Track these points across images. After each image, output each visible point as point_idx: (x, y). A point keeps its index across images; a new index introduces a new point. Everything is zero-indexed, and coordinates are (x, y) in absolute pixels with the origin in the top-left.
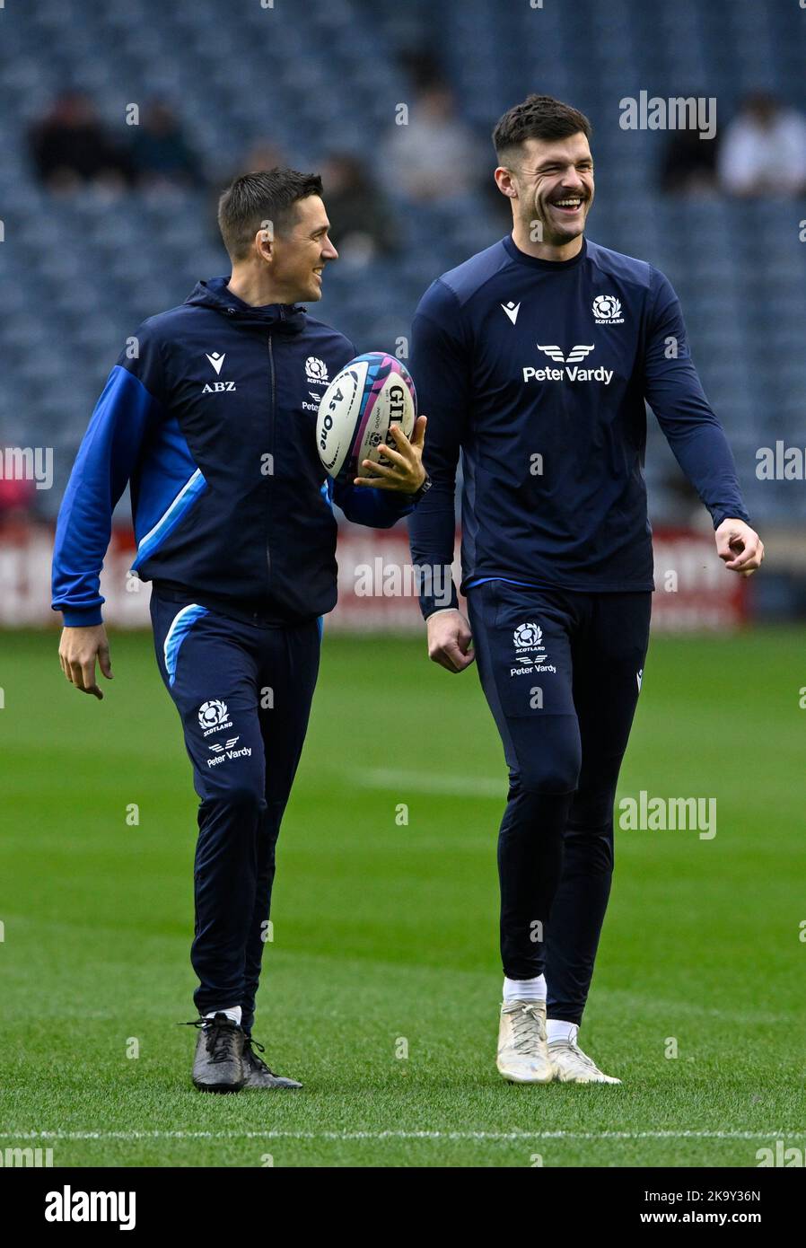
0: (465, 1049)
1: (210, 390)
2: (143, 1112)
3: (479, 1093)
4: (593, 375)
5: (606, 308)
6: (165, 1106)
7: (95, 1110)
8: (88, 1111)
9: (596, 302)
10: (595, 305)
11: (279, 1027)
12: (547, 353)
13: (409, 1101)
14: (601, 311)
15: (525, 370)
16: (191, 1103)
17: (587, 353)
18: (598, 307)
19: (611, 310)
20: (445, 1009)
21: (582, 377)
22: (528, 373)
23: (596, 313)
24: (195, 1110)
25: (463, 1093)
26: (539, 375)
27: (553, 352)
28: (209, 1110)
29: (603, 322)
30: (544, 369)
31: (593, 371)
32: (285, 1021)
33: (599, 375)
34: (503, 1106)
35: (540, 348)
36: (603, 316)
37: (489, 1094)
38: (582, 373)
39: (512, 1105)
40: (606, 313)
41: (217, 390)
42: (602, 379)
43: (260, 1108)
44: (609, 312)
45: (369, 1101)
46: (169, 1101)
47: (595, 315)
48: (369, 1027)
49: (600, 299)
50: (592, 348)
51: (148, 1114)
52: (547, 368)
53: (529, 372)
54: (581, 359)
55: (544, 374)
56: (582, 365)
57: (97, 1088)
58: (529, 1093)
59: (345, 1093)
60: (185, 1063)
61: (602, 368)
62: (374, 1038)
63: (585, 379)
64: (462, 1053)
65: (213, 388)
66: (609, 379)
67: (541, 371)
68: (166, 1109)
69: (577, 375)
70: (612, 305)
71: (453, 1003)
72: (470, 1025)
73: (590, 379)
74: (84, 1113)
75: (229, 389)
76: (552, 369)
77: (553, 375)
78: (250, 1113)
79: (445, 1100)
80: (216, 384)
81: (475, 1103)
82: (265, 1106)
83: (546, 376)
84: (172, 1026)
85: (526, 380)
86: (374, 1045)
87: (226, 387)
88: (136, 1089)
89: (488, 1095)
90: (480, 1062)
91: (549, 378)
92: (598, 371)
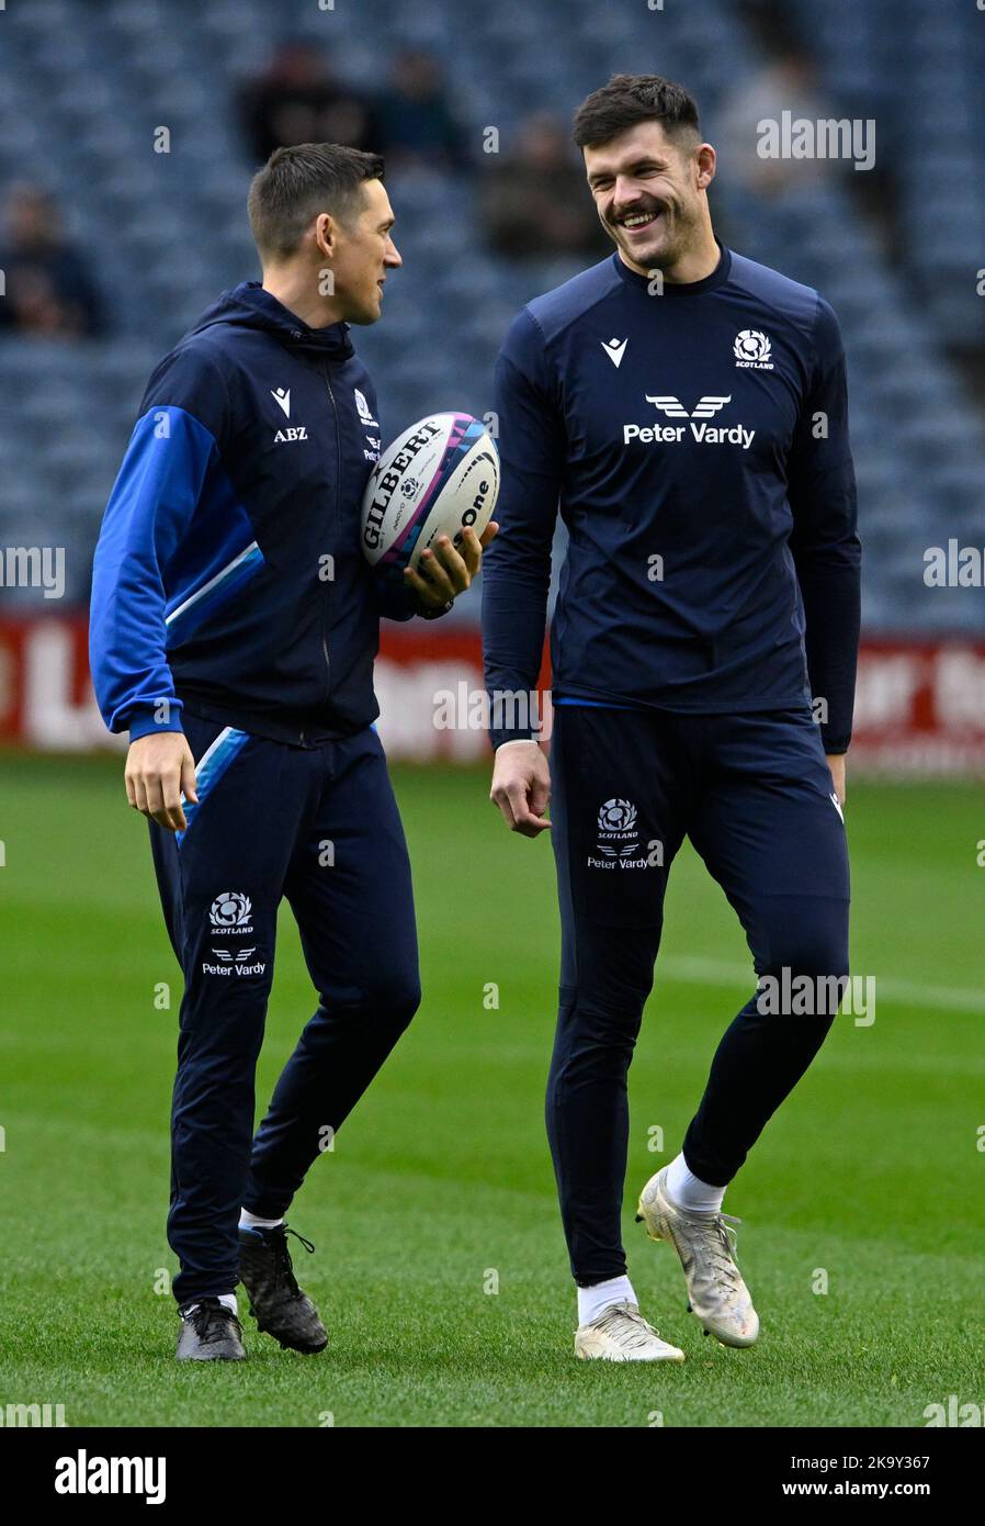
0: (792, 1334)
1: (284, 439)
2: (359, 1408)
3: (809, 1393)
4: (726, 435)
5: (752, 347)
6: (389, 1401)
7: (295, 1404)
8: (286, 1406)
9: (740, 338)
10: (738, 342)
11: (544, 1299)
12: (659, 407)
13: (716, 1401)
14: (744, 351)
15: (626, 428)
16: (423, 1398)
17: (719, 407)
18: (742, 345)
19: (758, 350)
20: (766, 1280)
21: (711, 438)
22: (630, 432)
23: (738, 353)
24: (429, 1407)
25: (788, 1393)
26: (644, 435)
27: (669, 405)
28: (447, 1408)
29: (747, 365)
30: (652, 427)
31: (727, 430)
32: (553, 1291)
33: (735, 436)
34: (841, 1412)
35: (650, 399)
36: (747, 356)
37: (824, 1395)
38: (712, 433)
39: (854, 1409)
40: (752, 354)
41: (290, 439)
42: (739, 441)
43: (516, 1407)
44: (756, 353)
45: (662, 1400)
46: (395, 1394)
47: (737, 355)
48: (664, 1302)
49: (744, 334)
50: (727, 400)
51: (366, 1412)
52: (657, 426)
53: (632, 431)
54: (711, 415)
55: (651, 433)
56: (711, 423)
57: (298, 1375)
58: (877, 1395)
59: (630, 1389)
60: (418, 1344)
61: (740, 427)
62: (670, 1317)
63: (716, 440)
64: (787, 1337)
65: (286, 436)
66: (749, 441)
67: (647, 430)
68: (391, 1405)
69: (705, 434)
70: (760, 345)
71: (779, 1273)
72: (800, 1302)
73: (722, 441)
74: (281, 1408)
75: (301, 437)
76: (663, 427)
77: (665, 434)
78: (502, 1413)
79: (764, 1401)
80: (289, 430)
81: (804, 1407)
82: (523, 1404)
83: (654, 437)
84: (400, 1295)
85: (627, 442)
86: (671, 1325)
87: (298, 434)
88: (351, 1377)
89: (821, 1396)
90: (813, 1351)
91: (659, 439)
92: (733, 431)
